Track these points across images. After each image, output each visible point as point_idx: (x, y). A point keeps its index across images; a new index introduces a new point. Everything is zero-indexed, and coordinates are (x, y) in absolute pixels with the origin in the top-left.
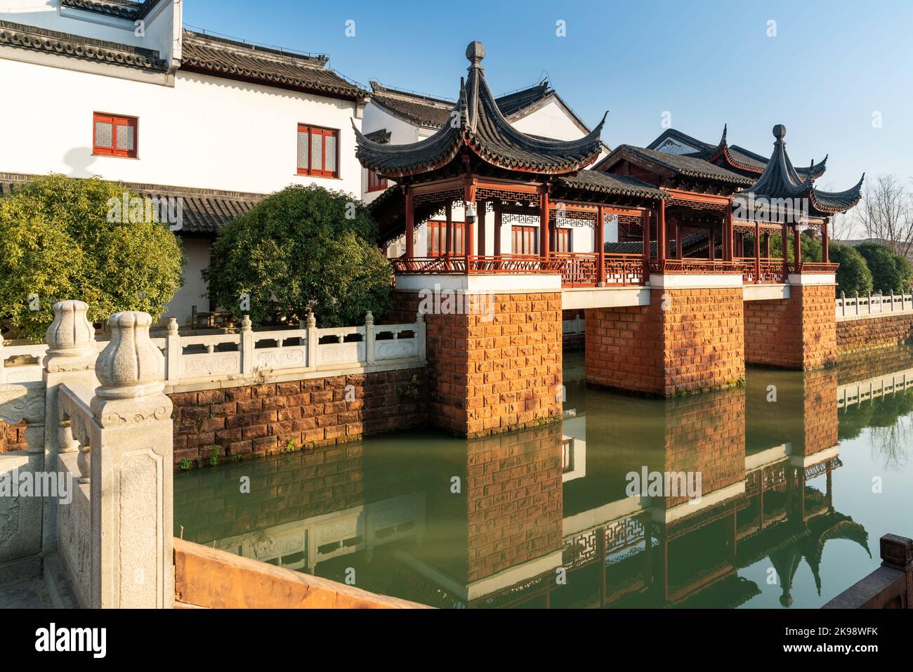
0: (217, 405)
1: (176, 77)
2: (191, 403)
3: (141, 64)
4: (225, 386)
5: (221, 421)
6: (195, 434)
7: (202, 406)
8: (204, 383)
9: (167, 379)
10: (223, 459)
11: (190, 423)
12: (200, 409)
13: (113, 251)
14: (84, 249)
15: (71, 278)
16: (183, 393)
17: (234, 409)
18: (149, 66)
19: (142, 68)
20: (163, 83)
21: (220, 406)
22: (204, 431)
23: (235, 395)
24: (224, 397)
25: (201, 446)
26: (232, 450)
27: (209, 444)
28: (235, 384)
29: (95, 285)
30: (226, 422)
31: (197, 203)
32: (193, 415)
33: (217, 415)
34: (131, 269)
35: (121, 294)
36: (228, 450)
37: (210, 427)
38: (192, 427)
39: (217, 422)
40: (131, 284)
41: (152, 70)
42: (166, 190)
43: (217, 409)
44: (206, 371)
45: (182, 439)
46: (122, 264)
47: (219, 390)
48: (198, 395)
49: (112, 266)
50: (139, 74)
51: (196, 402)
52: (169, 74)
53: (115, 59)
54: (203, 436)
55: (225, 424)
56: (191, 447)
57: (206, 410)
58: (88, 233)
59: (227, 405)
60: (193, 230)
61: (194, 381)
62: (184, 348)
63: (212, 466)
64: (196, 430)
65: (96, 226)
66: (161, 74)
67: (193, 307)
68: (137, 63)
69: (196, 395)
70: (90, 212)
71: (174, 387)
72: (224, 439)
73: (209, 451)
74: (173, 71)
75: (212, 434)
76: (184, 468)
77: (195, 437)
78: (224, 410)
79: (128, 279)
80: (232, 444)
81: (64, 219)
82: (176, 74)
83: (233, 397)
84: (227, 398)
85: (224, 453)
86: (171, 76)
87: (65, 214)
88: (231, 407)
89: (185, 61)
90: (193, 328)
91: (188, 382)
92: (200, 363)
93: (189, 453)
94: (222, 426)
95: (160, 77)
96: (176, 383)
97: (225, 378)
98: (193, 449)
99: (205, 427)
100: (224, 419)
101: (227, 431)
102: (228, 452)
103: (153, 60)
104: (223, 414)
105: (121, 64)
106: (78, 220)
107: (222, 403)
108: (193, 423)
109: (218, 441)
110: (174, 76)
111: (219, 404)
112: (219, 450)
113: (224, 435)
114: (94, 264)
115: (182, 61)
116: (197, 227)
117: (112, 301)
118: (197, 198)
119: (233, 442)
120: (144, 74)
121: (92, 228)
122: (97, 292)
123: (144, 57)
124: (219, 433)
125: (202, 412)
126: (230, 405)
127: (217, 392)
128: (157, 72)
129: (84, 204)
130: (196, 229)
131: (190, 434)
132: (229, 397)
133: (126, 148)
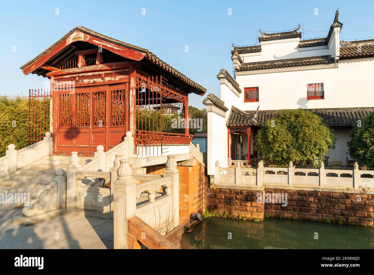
0: (341, 199)
1: (339, 63)
2: (330, 196)
3: (324, 62)
4: (345, 192)
5: (343, 206)
6: (332, 209)
7: (335, 198)
8: (335, 189)
9: (320, 185)
10: (345, 222)
11: (329, 204)
12: (334, 199)
13: (301, 135)
14: (292, 135)
15: (287, 146)
16: (326, 192)
17: (350, 202)
18: (327, 62)
19: (325, 63)
20: (333, 67)
21: (343, 200)
22: (336, 209)
23: (350, 196)
24: (345, 196)
25: (334, 215)
26: (349, 220)
27: (338, 215)
28: (350, 192)
29: (294, 148)
30: (346, 207)
31: (349, 114)
32: (331, 202)
33: (342, 203)
34: (307, 142)
35: (304, 151)
36: (347, 219)
37: (339, 208)
38: (330, 206)
39: (342, 206)
40: (307, 148)
41: (328, 63)
42: (336, 110)
43: (341, 201)
44: (336, 185)
45: (326, 210)
46: (304, 140)
47: (343, 193)
48: (333, 194)
49: (300, 141)
50: (324, 66)
51: (332, 196)
52: (336, 63)
53: (313, 63)
54: (335, 211)
55: (346, 208)
56: (330, 214)
57: (337, 200)
58: (293, 129)
59: (346, 200)
60: (344, 126)
61: (331, 188)
62: (327, 174)
63: (340, 224)
64: (332, 208)
65: (296, 127)
66: (332, 64)
67: (347, 157)
68: (322, 62)
69: (332, 194)
70: (294, 122)
71: (322, 189)
72: (345, 214)
73: (338, 218)
74: (337, 61)
75: (339, 211)
76: (327, 222)
77: (332, 211)
78: (345, 202)
79: (305, 146)
80: (349, 217)
81: (286, 125)
82: (339, 62)
83: (349, 197)
84: (346, 197)
85: (345, 220)
86: (337, 63)
87: (286, 123)
88: (348, 202)
89: (341, 56)
90: (347, 167)
91: (328, 188)
92: (334, 181)
93: (329, 217)
94: (344, 208)
95: (332, 65)
96: (323, 187)
97: (345, 188)
98: (331, 215)
99: (336, 207)
100: (345, 206)
101: (347, 211)
102: (347, 220)
103: (329, 59)
104: (344, 204)
105: (316, 64)
106: (291, 125)
107: (344, 199)
108: (331, 205)
109: (342, 214)
110: (338, 63)
111: (343, 199)
112: (342, 218)
113: (345, 212)
114: (294, 140)
115: (340, 56)
116: (346, 124)
117: (301, 154)
118: (350, 111)
119: (350, 216)
120: (326, 66)
121: (295, 127)
122: (294, 151)
123: (325, 59)
124: (343, 211)
125: (335, 201)
126: (348, 200)
127: (342, 194)
128: (330, 63)
129: (293, 119)
130: (346, 125)
131: (330, 209)
132: (347, 197)
133: (320, 95)
